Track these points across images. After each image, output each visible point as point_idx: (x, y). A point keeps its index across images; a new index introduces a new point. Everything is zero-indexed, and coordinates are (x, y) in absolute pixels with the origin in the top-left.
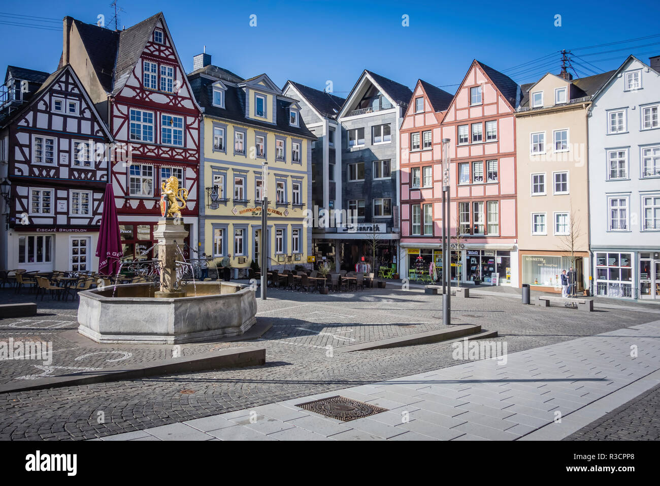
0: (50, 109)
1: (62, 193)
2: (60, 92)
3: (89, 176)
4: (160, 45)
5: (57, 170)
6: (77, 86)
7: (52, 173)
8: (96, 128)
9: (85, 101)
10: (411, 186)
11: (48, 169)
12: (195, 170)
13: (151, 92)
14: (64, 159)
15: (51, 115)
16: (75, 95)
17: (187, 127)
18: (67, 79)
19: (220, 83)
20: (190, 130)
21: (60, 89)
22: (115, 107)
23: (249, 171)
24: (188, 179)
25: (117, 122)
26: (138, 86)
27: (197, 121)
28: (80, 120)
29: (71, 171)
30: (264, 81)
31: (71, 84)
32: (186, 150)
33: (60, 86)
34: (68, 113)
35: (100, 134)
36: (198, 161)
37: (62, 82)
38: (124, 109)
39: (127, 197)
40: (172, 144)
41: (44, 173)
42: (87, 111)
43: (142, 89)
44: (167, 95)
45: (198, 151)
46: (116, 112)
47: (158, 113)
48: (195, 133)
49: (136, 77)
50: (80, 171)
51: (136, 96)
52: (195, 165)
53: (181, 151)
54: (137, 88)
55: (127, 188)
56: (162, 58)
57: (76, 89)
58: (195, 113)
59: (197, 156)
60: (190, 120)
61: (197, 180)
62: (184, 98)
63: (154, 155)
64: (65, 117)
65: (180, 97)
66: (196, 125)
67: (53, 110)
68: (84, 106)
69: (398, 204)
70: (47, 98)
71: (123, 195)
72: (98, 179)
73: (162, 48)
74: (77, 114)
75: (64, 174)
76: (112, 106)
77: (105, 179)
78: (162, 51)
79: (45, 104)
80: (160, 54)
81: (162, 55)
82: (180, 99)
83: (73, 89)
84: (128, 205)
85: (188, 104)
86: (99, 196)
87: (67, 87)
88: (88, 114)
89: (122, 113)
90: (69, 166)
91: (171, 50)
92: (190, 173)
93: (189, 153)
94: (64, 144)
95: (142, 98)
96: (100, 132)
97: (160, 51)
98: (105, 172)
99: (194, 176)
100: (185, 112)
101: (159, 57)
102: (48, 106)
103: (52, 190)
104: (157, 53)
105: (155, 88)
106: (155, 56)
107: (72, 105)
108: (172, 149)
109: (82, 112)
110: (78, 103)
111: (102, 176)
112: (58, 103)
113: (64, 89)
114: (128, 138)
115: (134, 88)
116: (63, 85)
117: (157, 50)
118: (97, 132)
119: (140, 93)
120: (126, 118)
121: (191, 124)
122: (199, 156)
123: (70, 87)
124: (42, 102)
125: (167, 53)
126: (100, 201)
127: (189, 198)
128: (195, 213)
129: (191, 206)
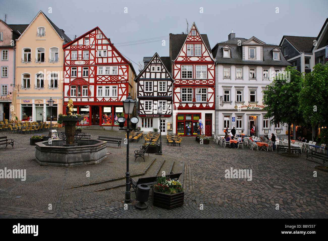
0: (151, 71)
3: (165, 95)
4: (194, 36)
5: (153, 93)
6: (160, 60)
7: (151, 94)
8: (167, 75)
9: (163, 65)
11: (150, 93)
12: (213, 89)
13: (190, 57)
14: (155, 89)
15: (151, 73)
16: (159, 64)
17: (208, 69)
18: (157, 58)
19: (227, 46)
20: (210, 70)
21: (154, 63)
22: (175, 66)
23: (244, 87)
24: (209, 93)
25: (176, 72)
26: (185, 55)
27: (213, 66)
28: (161, 73)
29: (158, 93)
30: (253, 40)
31: (158, 60)
33: (154, 62)
34: (157, 71)
35: (169, 78)
36: (215, 84)
37: (155, 60)
38: (179, 66)
39: (181, 102)
41: (149, 95)
42: (164, 69)
43: (186, 57)
44: (198, 57)
45: (214, 79)
46: (175, 68)
47: (194, 65)
48: (212, 72)
49: (184, 52)
51: (184, 60)
52: (213, 86)
53: (205, 81)
54: (184, 56)
55: (181, 99)
56: (196, 41)
57: (160, 62)
58: (212, 63)
59: (213, 82)
60: (210, 66)
61: (214, 93)
62: (206, 57)
63: (186, 83)
64: (156, 73)
65: (204, 56)
66: (213, 68)
67: (152, 71)
68: (163, 67)
70: (149, 67)
71: (179, 101)
72: (168, 96)
73: (195, 37)
74: (160, 71)
75: (155, 94)
76: (174, 65)
78: (195, 38)
79: (149, 69)
80: (194, 40)
81: (195, 40)
83: (159, 62)
84: (181, 106)
85: (208, 59)
86: (169, 102)
87: (156, 62)
88: (164, 71)
89: (178, 68)
90: (157, 91)
91: (199, 37)
92: (210, 90)
93: (209, 81)
94: (155, 83)
95: (186, 60)
96: (169, 77)
97: (194, 38)
98: (171, 93)
99: (213, 91)
100: (207, 63)
101: (194, 41)
102: (150, 70)
103: (152, 101)
104: (193, 40)
106: (192, 41)
107: (158, 68)
109: (162, 70)
110: (160, 67)
111: (170, 94)
112: (153, 68)
113: (155, 62)
114: (181, 78)
115: (183, 57)
116: (155, 61)
117: (193, 38)
118: (168, 77)
119: (185, 58)
120: (180, 69)
121: (210, 68)
122: (215, 82)
123: (158, 61)
124: (148, 69)
125: (198, 38)
127: (210, 102)
128: (213, 108)
129: (211, 105)
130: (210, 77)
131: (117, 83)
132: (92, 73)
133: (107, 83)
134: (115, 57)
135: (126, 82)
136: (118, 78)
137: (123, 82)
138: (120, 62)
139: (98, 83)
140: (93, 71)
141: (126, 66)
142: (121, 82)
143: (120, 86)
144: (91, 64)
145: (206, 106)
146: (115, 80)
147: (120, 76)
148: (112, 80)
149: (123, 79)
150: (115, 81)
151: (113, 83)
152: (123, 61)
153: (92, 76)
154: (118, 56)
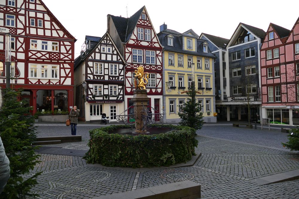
0: (101, 51)
1: (106, 87)
2: (104, 44)
3: (116, 79)
4: (144, 20)
5: (104, 76)
6: (111, 41)
7: (102, 78)
8: (119, 58)
9: (114, 47)
10: (267, 77)
12: (161, 74)
13: (141, 41)
14: (106, 72)
15: (101, 54)
16: (110, 45)
17: (157, 55)
18: (107, 38)
19: (171, 35)
21: (104, 42)
22: (126, 49)
23: (185, 74)
24: (157, 78)
25: (127, 55)
26: (135, 39)
27: (161, 52)
28: (112, 55)
29: (109, 77)
30: (191, 32)
31: (108, 40)
32: (156, 66)
33: (104, 41)
34: (108, 52)
35: (121, 60)
36: (162, 70)
38: (130, 49)
39: (132, 87)
40: (150, 63)
41: (99, 78)
42: (115, 51)
43: (137, 40)
44: (148, 42)
45: (162, 65)
46: (127, 51)
47: (144, 50)
48: (160, 58)
49: (135, 35)
50: (113, 77)
51: (135, 43)
52: (161, 72)
53: (154, 66)
54: (135, 40)
55: (132, 83)
56: (145, 26)
57: (110, 42)
58: (160, 49)
59: (161, 68)
60: (158, 52)
61: (162, 79)
62: (155, 43)
64: (106, 54)
65: (153, 42)
66: (160, 54)
67: (102, 52)
68: (114, 49)
69: (260, 86)
70: (99, 47)
71: (130, 86)
72: (120, 80)
73: (145, 21)
74: (111, 52)
75: (106, 78)
76: (125, 48)
77: (123, 80)
78: (145, 23)
79: (99, 49)
80: (144, 24)
81: (145, 24)
82: (153, 43)
83: (109, 42)
84: (132, 91)
85: (157, 45)
86: (120, 87)
87: (107, 42)
88: (115, 53)
89: (129, 51)
90: (108, 75)
91: (149, 22)
92: (158, 76)
93: (158, 67)
94: (106, 65)
95: (137, 44)
96: (120, 60)
97: (144, 23)
98: (123, 77)
99: (160, 77)
100: (156, 49)
101: (144, 25)
102: (100, 50)
103: (102, 85)
104: (143, 24)
105: (143, 39)
106: (142, 25)
107: (109, 49)
108: (151, 65)
109: (113, 52)
110: (111, 48)
111: (122, 79)
112: (104, 49)
113: (106, 43)
114: (132, 62)
115: (134, 40)
116: (105, 41)
117: (143, 22)
118: (119, 60)
119: (136, 42)
120: (131, 53)
121: (159, 54)
122: (162, 68)
123: (108, 41)
124: (97, 49)
125: (147, 23)
126: (121, 89)
127: (158, 87)
128: (161, 93)
129: (159, 90)
130: (159, 63)
131: (58, 62)
132: (21, 47)
133: (45, 61)
134: (55, 29)
135: (70, 62)
136: (60, 56)
137: (66, 62)
138: (61, 36)
139: (30, 59)
140: (22, 44)
141: (70, 42)
142: (63, 61)
143: (62, 66)
144: (19, 34)
145: (156, 91)
146: (56, 58)
147: (62, 54)
148: (51, 57)
149: (66, 58)
150: (56, 60)
151: (52, 61)
152: (65, 36)
153: (21, 50)
154: (59, 28)
